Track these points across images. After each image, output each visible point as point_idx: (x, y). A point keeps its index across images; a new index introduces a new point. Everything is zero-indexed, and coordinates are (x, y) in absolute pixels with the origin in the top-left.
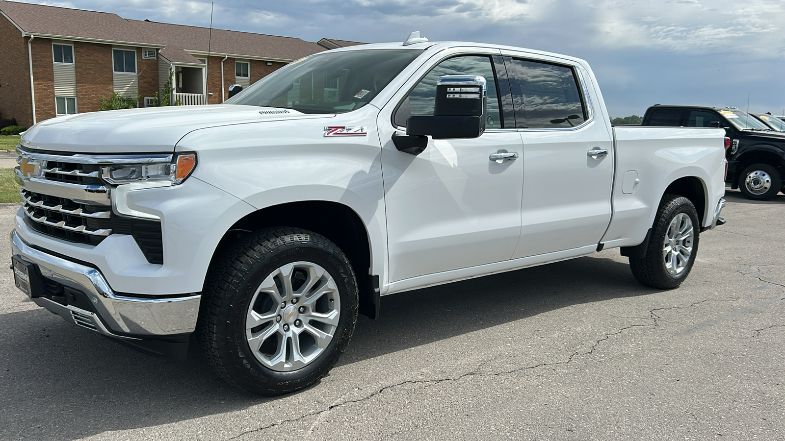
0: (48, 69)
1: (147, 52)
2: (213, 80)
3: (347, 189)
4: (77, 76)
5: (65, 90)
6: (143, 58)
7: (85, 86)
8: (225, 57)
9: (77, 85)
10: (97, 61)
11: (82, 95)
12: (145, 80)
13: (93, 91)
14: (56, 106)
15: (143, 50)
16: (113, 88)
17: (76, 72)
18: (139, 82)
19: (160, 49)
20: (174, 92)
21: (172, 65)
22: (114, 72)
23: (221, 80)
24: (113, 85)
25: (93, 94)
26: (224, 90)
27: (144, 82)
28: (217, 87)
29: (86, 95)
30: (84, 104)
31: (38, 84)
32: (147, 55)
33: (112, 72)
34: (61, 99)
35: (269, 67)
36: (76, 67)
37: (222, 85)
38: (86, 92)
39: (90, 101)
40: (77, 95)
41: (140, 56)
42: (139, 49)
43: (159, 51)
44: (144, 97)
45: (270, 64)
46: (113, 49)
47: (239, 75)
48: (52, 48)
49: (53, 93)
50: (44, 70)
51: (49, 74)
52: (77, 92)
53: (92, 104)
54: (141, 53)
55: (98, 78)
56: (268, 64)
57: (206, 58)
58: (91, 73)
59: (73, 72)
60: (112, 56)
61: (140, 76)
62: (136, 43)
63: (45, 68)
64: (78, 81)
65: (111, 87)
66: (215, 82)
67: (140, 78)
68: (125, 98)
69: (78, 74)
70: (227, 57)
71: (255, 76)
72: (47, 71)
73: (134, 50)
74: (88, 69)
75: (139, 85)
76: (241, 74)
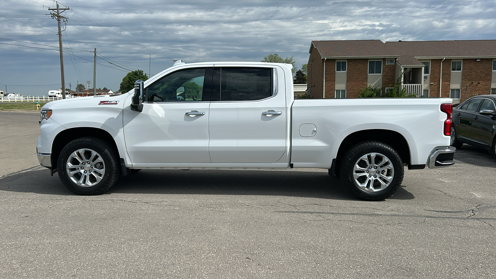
0: (332, 75)
1: (389, 61)
2: (434, 74)
3: (103, 124)
4: (347, 78)
5: (340, 86)
6: (386, 64)
7: (351, 83)
8: (443, 59)
9: (347, 83)
10: (359, 68)
11: (349, 88)
12: (387, 77)
13: (356, 86)
14: (335, 95)
15: (386, 59)
16: (367, 83)
17: (347, 75)
18: (383, 79)
19: (397, 58)
20: (402, 84)
21: (401, 67)
22: (368, 74)
23: (440, 74)
24: (367, 81)
25: (355, 87)
26: (442, 80)
27: (386, 79)
28: (436, 79)
29: (351, 88)
30: (350, 93)
31: (327, 84)
32: (389, 63)
33: (367, 74)
34: (338, 91)
35: (478, 62)
36: (348, 73)
37: (440, 77)
38: (352, 86)
39: (353, 91)
40: (347, 88)
41: (384, 63)
42: (384, 59)
43: (397, 60)
44: (385, 88)
45: (479, 60)
46: (369, 61)
47: (454, 69)
48: (335, 64)
49: (334, 88)
50: (331, 76)
51: (333, 78)
52: (347, 87)
53: (354, 93)
54: (386, 62)
55: (359, 78)
56: (477, 60)
57: (430, 60)
58: (355, 76)
59: (346, 77)
60: (368, 65)
61: (384, 75)
62: (382, 56)
63: (331, 75)
64: (348, 81)
65: (366, 83)
66: (436, 76)
67: (384, 76)
68: (373, 89)
69: (348, 77)
70: (444, 58)
71: (467, 70)
72: (332, 76)
73: (381, 60)
74: (354, 73)
75: (383, 81)
76: (455, 69)
